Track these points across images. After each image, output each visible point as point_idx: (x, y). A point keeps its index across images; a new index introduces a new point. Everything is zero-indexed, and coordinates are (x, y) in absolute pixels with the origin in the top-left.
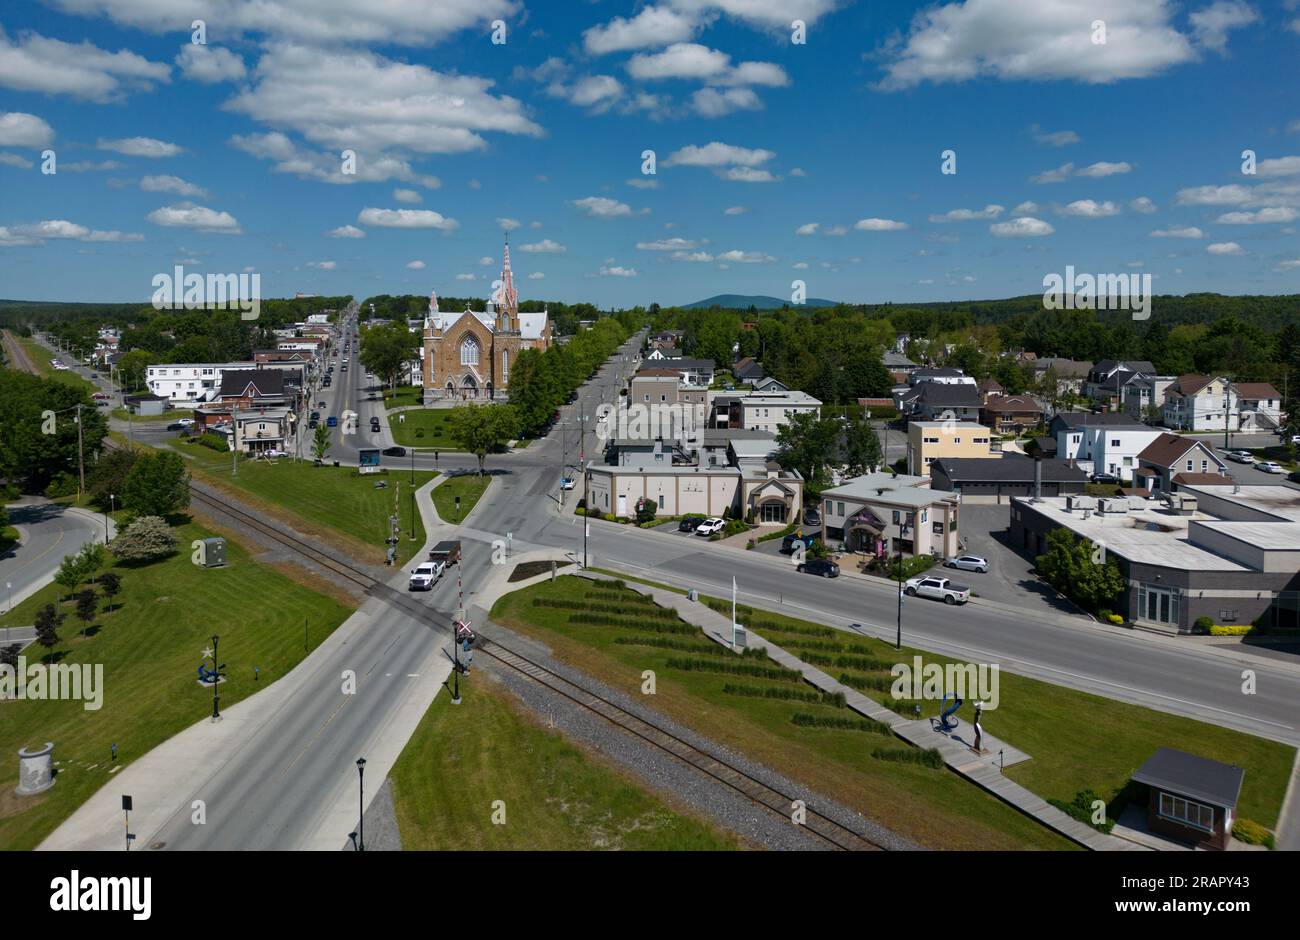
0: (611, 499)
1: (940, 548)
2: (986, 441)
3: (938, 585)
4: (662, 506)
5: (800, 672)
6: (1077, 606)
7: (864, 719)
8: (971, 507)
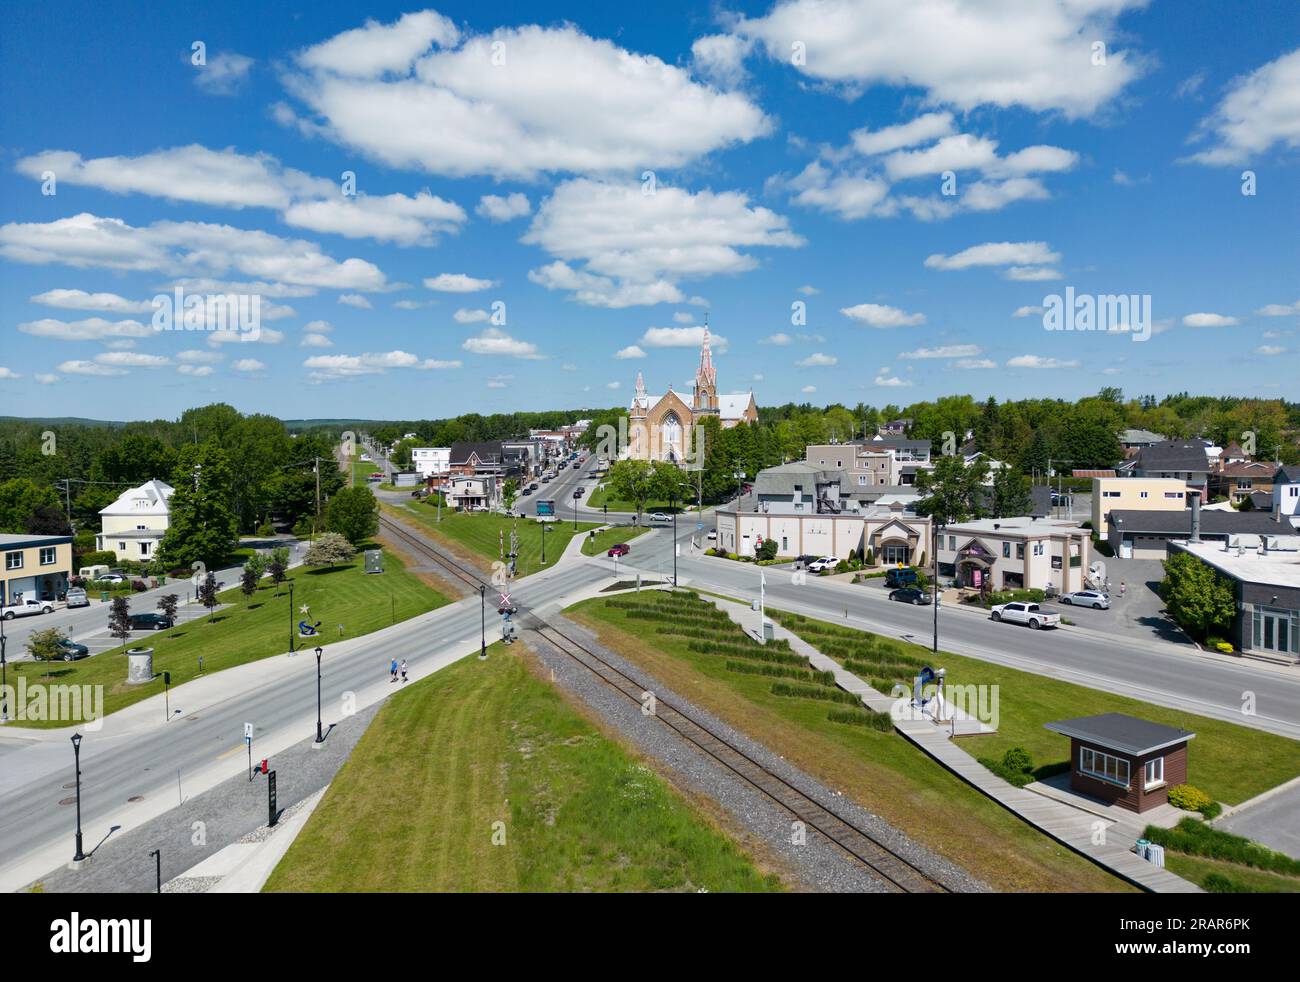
0: (735, 540)
1: (1058, 584)
2: (1180, 495)
3: (1022, 608)
4: (785, 547)
5: (807, 658)
6: (1189, 637)
7: (840, 690)
8: (1143, 561)
